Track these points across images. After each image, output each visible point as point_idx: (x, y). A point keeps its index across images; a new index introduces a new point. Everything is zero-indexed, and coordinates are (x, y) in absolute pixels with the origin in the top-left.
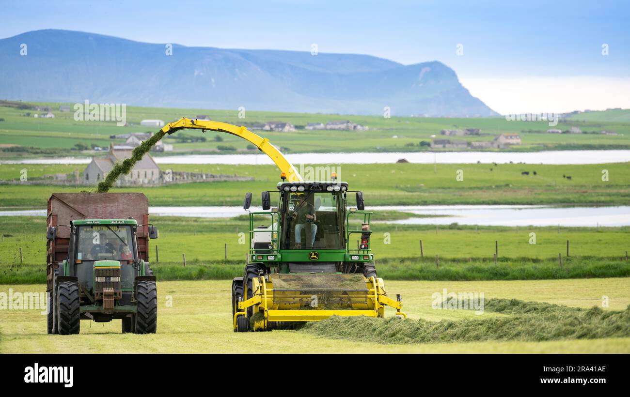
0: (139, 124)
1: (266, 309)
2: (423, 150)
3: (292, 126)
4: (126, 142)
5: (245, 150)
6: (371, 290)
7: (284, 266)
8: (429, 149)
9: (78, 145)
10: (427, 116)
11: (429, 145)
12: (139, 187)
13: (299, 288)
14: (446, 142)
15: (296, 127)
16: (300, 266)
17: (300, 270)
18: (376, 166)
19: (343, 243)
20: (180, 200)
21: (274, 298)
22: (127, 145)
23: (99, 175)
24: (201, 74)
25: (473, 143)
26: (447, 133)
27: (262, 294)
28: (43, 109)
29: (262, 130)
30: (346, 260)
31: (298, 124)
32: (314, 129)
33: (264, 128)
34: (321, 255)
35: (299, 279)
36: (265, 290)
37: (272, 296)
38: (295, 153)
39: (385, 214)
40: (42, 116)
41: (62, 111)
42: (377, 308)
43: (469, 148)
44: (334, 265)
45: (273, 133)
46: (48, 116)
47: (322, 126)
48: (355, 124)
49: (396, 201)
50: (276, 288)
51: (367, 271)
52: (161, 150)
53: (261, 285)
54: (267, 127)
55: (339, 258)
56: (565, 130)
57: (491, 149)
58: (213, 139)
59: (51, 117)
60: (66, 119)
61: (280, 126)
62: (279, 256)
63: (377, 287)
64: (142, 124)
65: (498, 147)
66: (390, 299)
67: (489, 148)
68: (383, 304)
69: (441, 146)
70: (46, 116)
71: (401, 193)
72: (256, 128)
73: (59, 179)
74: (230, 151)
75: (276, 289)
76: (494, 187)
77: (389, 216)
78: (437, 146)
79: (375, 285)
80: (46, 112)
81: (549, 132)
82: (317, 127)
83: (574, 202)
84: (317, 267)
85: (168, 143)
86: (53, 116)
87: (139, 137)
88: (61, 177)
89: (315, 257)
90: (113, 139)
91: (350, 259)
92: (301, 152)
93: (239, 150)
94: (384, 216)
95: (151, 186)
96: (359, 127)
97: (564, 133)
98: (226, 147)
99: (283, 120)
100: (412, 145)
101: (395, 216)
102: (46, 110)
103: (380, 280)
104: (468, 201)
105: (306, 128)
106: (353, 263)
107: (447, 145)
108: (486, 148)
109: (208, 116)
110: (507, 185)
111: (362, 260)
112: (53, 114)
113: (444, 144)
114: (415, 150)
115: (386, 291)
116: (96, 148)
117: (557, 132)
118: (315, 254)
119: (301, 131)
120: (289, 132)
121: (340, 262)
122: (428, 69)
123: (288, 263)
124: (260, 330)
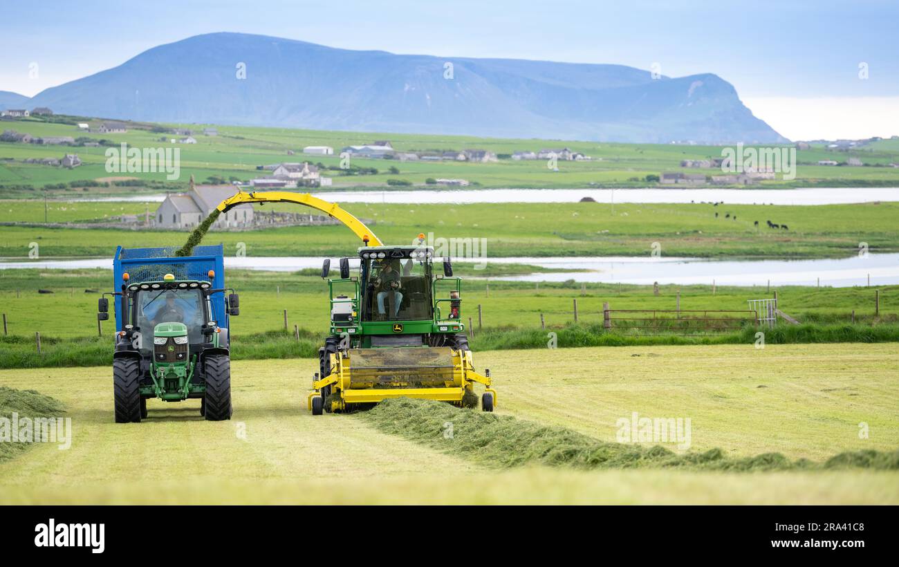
0: (301, 151)
1: (342, 390)
2: (650, 186)
3: (493, 154)
4: (272, 173)
5: (424, 184)
6: (458, 366)
7: (366, 340)
8: (658, 185)
9: (211, 178)
10: (692, 143)
11: (657, 179)
12: (224, 232)
13: (380, 365)
14: (679, 176)
15: (500, 156)
16: (382, 339)
17: (383, 344)
18: (552, 206)
19: (431, 312)
20: (260, 248)
21: (351, 376)
22: (275, 178)
23: (174, 216)
24: (413, 89)
25: (713, 178)
26: (689, 164)
27: (339, 371)
28: (183, 133)
29: (455, 160)
30: (434, 332)
31: (503, 152)
32: (523, 158)
33: (458, 158)
34: (406, 327)
35: (380, 354)
36: (342, 368)
37: (349, 374)
38: (487, 188)
39: (503, 268)
40: (181, 141)
41: (206, 135)
42: (463, 386)
43: (708, 184)
44: (420, 338)
45: (469, 164)
46: (188, 141)
47: (533, 155)
48: (575, 153)
49: (536, 251)
50: (354, 365)
51: (457, 342)
52: (316, 184)
53: (338, 362)
54: (462, 157)
55: (426, 329)
56: (841, 162)
57: (736, 185)
58: (387, 171)
59: (192, 143)
60: (210, 145)
61: (478, 154)
62: (360, 328)
63: (465, 361)
64: (304, 152)
65: (746, 181)
66: (478, 375)
67: (733, 184)
68: (470, 381)
69: (673, 181)
70: (185, 141)
71: (557, 241)
72: (447, 158)
73: (128, 221)
74: (404, 186)
75: (353, 367)
76: (678, 233)
77: (507, 270)
78: (667, 181)
79: (462, 359)
80: (185, 137)
81: (821, 164)
82: (527, 156)
83: (762, 253)
84: (402, 340)
85: (326, 176)
86: (195, 141)
87: (290, 168)
88: (130, 219)
89: (400, 329)
90: (259, 171)
91: (438, 331)
92: (494, 188)
93: (415, 185)
94: (501, 270)
95: (240, 230)
96: (579, 156)
97: (839, 165)
98: (399, 181)
99: (484, 148)
100: (636, 179)
101: (514, 270)
102: (187, 133)
103: (469, 353)
104: (627, 251)
105: (513, 157)
106: (442, 334)
107: (680, 181)
108: (729, 184)
109: (389, 142)
110: (696, 232)
111: (452, 331)
112: (195, 139)
113: (677, 179)
114: (639, 186)
115: (475, 366)
116: (235, 182)
117: (832, 164)
118: (399, 326)
119: (504, 161)
120: (489, 162)
121: (427, 334)
122: (699, 83)
123: (370, 336)
124: (338, 411)
